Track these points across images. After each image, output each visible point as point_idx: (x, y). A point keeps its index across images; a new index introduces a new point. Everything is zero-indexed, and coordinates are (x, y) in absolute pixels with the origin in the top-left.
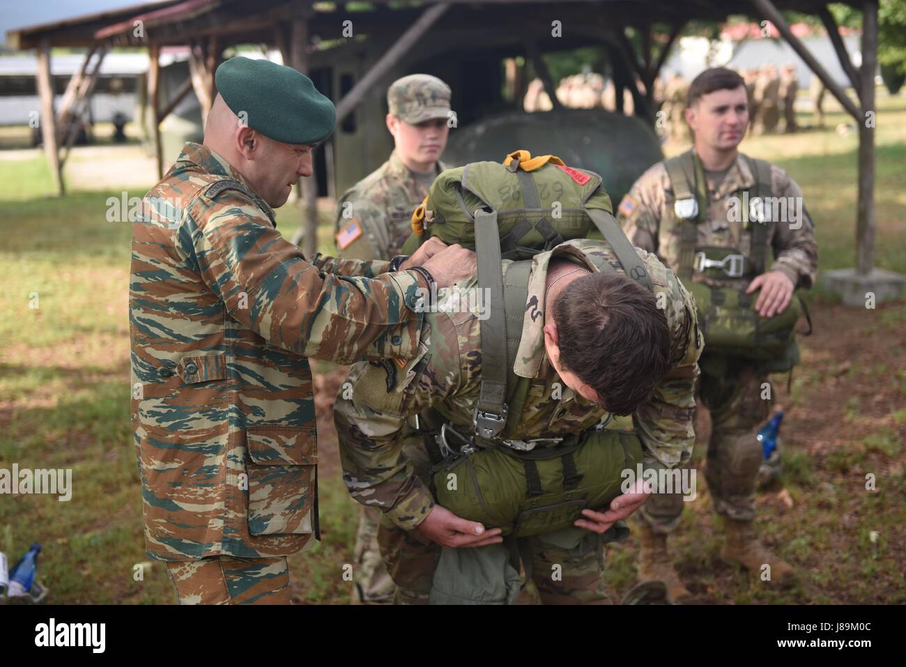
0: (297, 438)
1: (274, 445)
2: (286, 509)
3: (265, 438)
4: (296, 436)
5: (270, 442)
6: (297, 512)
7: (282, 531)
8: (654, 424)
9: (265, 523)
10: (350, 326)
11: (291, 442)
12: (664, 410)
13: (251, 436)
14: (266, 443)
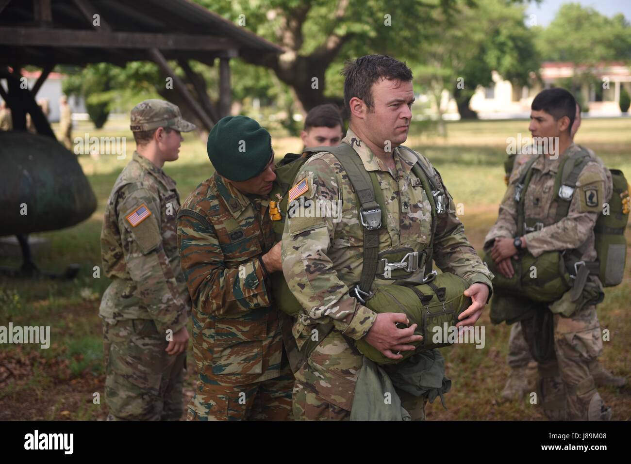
0: (250, 328)
1: (234, 330)
2: (241, 361)
3: (228, 326)
4: (250, 326)
5: (231, 329)
6: (251, 362)
7: (237, 372)
8: (462, 259)
9: (223, 368)
10: (213, 304)
11: (246, 329)
12: (462, 249)
13: (218, 325)
14: (228, 329)
